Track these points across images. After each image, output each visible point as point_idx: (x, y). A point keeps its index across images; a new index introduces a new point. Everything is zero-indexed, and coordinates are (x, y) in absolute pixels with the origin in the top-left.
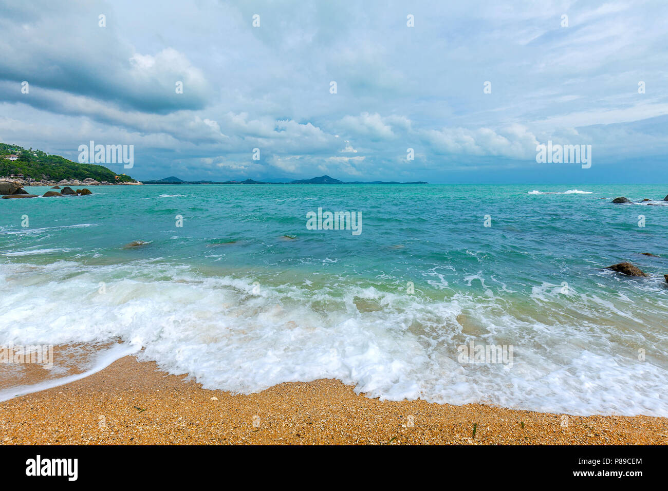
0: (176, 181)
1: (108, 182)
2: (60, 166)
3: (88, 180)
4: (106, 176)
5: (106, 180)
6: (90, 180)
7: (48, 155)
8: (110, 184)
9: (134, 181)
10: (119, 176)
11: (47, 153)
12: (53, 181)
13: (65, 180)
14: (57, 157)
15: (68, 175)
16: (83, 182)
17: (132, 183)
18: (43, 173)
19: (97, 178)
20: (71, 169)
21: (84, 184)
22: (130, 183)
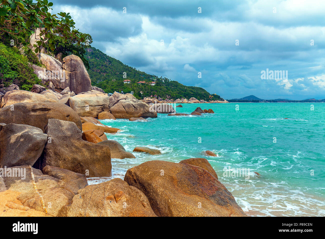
0: (255, 100)
1: (205, 100)
2: (176, 88)
3: (192, 99)
4: (203, 96)
5: (203, 99)
6: (194, 99)
7: (170, 81)
8: (206, 102)
9: (222, 100)
10: (212, 95)
11: (169, 80)
12: (172, 100)
13: (179, 99)
14: (175, 82)
15: (181, 95)
16: (189, 100)
17: (221, 102)
18: (167, 94)
19: (198, 98)
20: (182, 90)
21: (189, 102)
22: (219, 101)
